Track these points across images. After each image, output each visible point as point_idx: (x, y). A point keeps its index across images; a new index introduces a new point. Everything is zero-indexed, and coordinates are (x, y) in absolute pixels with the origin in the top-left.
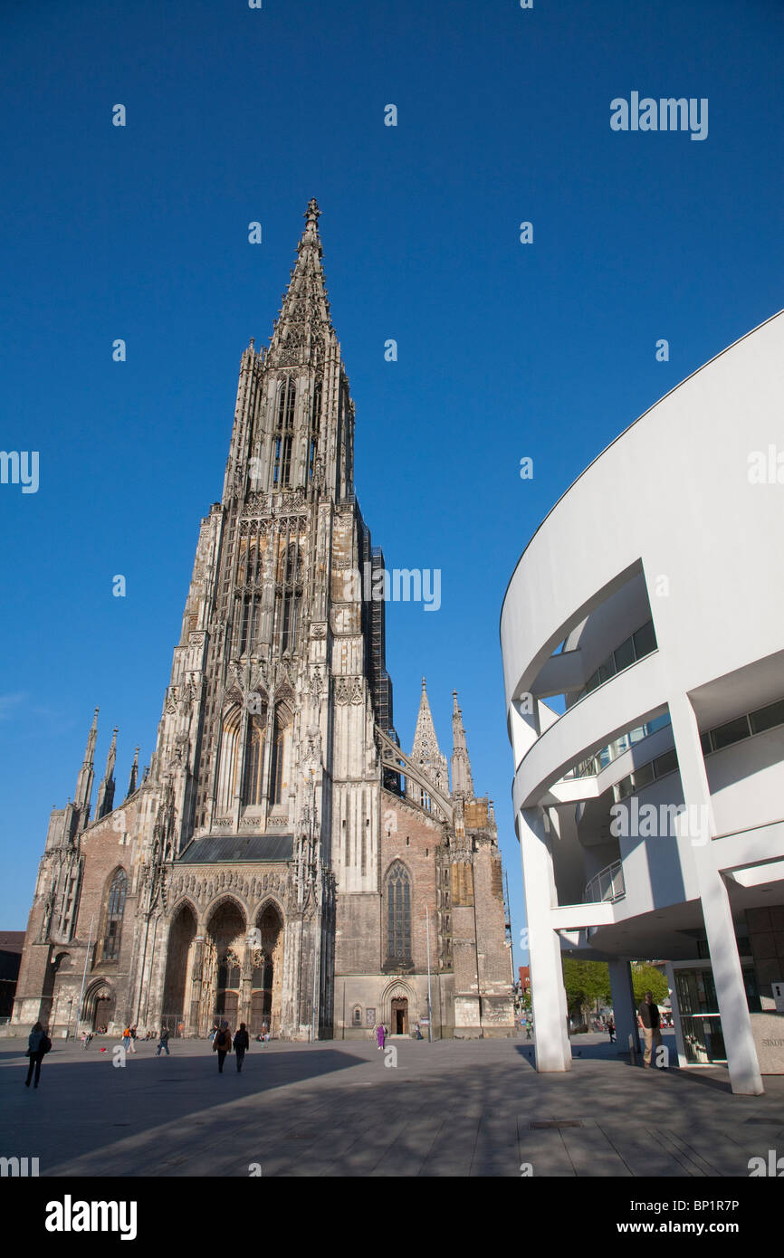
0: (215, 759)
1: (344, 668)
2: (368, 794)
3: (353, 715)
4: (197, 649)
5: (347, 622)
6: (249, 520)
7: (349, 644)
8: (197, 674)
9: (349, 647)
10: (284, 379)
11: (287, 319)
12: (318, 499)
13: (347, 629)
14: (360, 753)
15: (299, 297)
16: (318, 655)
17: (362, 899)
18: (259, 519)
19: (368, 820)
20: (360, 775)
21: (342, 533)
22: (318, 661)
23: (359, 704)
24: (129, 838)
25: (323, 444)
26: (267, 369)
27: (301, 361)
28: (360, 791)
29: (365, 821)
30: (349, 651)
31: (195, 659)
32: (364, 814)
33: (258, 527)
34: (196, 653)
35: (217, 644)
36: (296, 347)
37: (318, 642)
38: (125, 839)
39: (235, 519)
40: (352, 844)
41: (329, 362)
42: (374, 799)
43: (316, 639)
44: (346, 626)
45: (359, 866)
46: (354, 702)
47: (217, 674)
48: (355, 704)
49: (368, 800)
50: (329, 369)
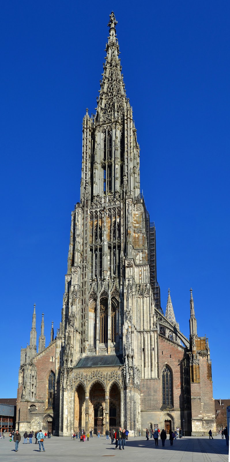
0: (87, 324)
1: (140, 280)
2: (153, 336)
3: (145, 302)
4: (75, 275)
5: (141, 259)
6: (94, 211)
7: (142, 269)
8: (76, 286)
9: (142, 271)
10: (105, 132)
11: (104, 96)
12: (125, 197)
13: (141, 262)
14: (148, 319)
15: (109, 81)
16: (129, 275)
17: (151, 380)
18: (98, 210)
19: (153, 348)
20: (149, 328)
21: (137, 214)
22: (129, 277)
23: (148, 297)
24: (54, 359)
25: (126, 167)
26: (96, 127)
27: (113, 120)
28: (149, 335)
29: (152, 349)
30: (143, 273)
31: (75, 279)
32: (151, 345)
33: (98, 214)
34: (75, 277)
35: (84, 272)
36: (110, 112)
37: (129, 269)
38: (52, 359)
39: (87, 211)
40: (147, 358)
41: (127, 120)
42: (156, 339)
43: (128, 267)
44: (141, 261)
45: (150, 367)
46: (145, 296)
47: (85, 286)
48: (146, 297)
49: (153, 339)
50: (127, 123)
